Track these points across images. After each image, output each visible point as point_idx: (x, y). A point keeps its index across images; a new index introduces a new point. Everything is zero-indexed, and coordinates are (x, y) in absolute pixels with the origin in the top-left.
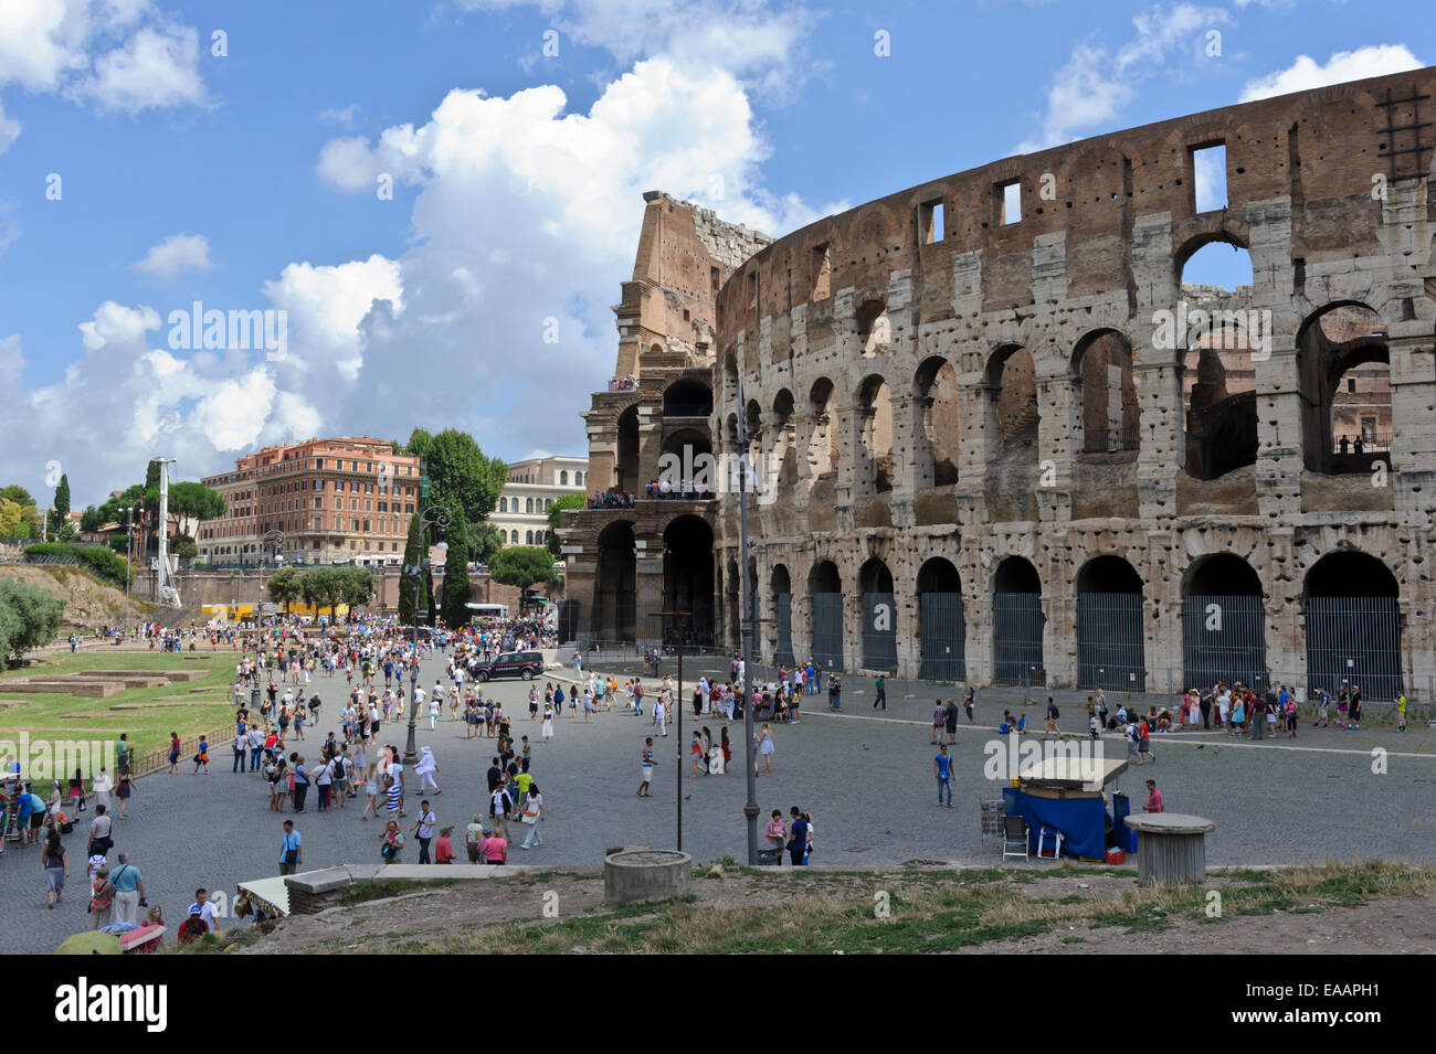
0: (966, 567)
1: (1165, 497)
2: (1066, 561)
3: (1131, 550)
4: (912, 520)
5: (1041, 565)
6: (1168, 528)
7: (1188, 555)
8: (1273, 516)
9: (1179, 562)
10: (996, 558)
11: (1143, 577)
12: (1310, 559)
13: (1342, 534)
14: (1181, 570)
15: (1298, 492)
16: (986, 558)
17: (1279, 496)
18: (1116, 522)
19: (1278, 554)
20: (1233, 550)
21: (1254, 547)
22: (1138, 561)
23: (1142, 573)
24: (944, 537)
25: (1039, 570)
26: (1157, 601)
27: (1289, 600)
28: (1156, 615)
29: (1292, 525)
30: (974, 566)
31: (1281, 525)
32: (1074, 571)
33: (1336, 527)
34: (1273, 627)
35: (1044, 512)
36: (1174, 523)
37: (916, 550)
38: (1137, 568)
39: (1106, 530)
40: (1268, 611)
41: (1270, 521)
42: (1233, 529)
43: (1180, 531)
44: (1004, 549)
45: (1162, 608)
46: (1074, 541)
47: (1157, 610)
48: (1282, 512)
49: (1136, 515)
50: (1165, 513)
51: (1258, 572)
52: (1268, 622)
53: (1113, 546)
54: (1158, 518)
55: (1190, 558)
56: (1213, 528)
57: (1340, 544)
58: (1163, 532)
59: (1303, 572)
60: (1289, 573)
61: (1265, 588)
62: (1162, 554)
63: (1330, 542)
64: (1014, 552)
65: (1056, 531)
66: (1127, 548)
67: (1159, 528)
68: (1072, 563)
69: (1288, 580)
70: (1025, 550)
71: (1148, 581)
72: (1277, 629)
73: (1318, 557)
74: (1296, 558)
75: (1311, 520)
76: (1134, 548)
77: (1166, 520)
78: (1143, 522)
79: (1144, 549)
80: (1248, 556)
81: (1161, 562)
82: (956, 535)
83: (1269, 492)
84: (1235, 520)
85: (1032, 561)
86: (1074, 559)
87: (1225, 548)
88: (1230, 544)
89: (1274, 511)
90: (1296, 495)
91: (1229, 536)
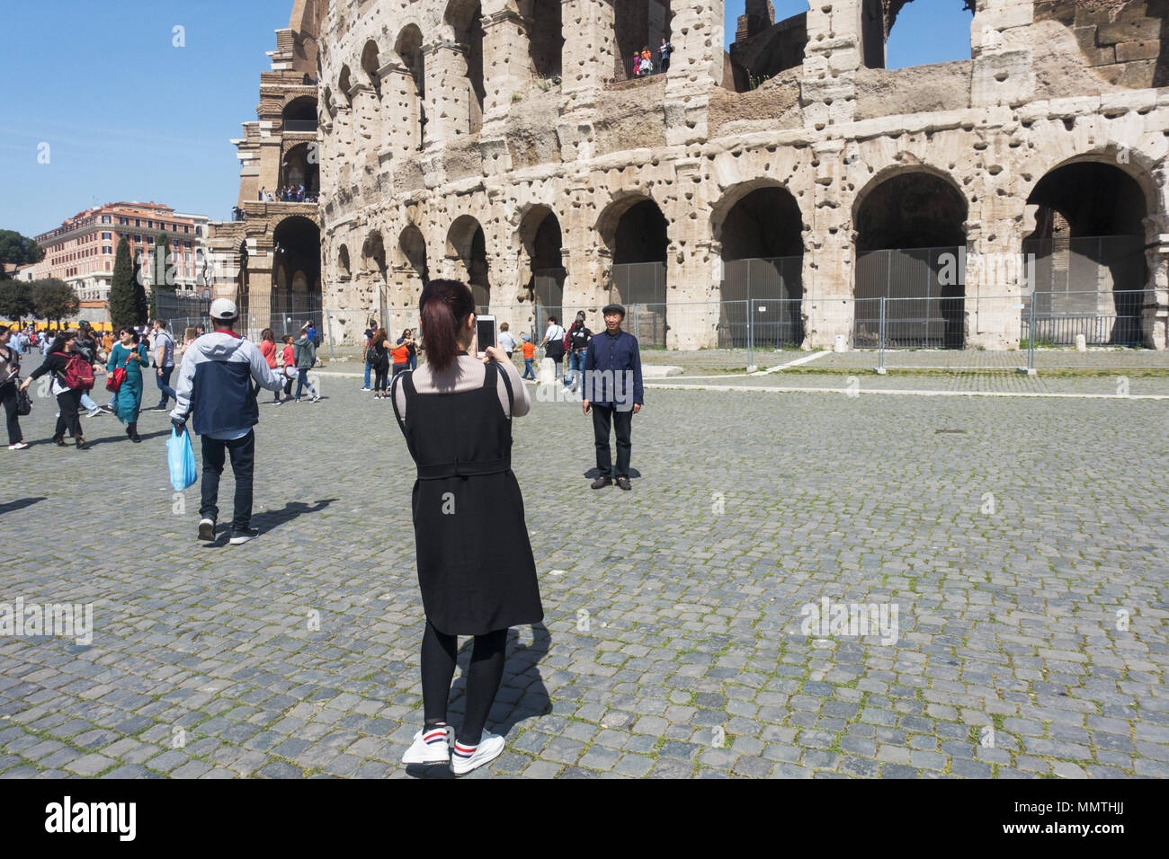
0: (490, 222)
1: (696, 116)
2: (588, 205)
3: (656, 185)
4: (441, 176)
5: (562, 213)
6: (698, 155)
7: (719, 186)
8: (820, 128)
9: (709, 194)
10: (519, 209)
11: (668, 217)
12: (861, 178)
13: (903, 143)
14: (710, 204)
15: (852, 94)
16: (509, 210)
17: (829, 103)
18: (643, 154)
19: (823, 174)
20: (770, 174)
21: (795, 168)
22: (664, 198)
23: (668, 211)
24: (470, 192)
25: (560, 218)
26: (683, 243)
27: (833, 231)
28: (681, 261)
29: (841, 137)
30: (497, 220)
31: (829, 139)
32: (594, 216)
33: (895, 136)
34: (813, 265)
35: (567, 149)
36: (705, 148)
37: (446, 210)
38: (662, 206)
39: (630, 164)
40: (808, 246)
41: (815, 135)
42: (772, 149)
43: (711, 157)
44: (526, 197)
45: (687, 250)
46: (598, 180)
47: (682, 254)
48: (831, 122)
49: (662, 141)
50: (695, 136)
51: (799, 199)
52: (807, 259)
53: (637, 183)
54: (688, 144)
55: (722, 189)
56: (748, 150)
57: (898, 158)
58: (693, 160)
59: (851, 197)
60: (835, 198)
61: (805, 219)
62: (689, 186)
63: (884, 157)
64: (535, 201)
65: (578, 172)
66: (651, 184)
67: (688, 155)
68: (594, 207)
69: (834, 207)
70: (546, 195)
71: (673, 221)
72: (817, 267)
73: (872, 176)
74: (844, 178)
75: (865, 128)
76: (660, 182)
77: (697, 145)
78: (670, 150)
79: (669, 183)
80: (787, 181)
81: (689, 197)
82: (481, 188)
83: (816, 98)
84: (773, 137)
85: (554, 210)
86: (596, 202)
87: (761, 173)
88: (767, 167)
89: (821, 122)
90: (848, 99)
91: (766, 157)
